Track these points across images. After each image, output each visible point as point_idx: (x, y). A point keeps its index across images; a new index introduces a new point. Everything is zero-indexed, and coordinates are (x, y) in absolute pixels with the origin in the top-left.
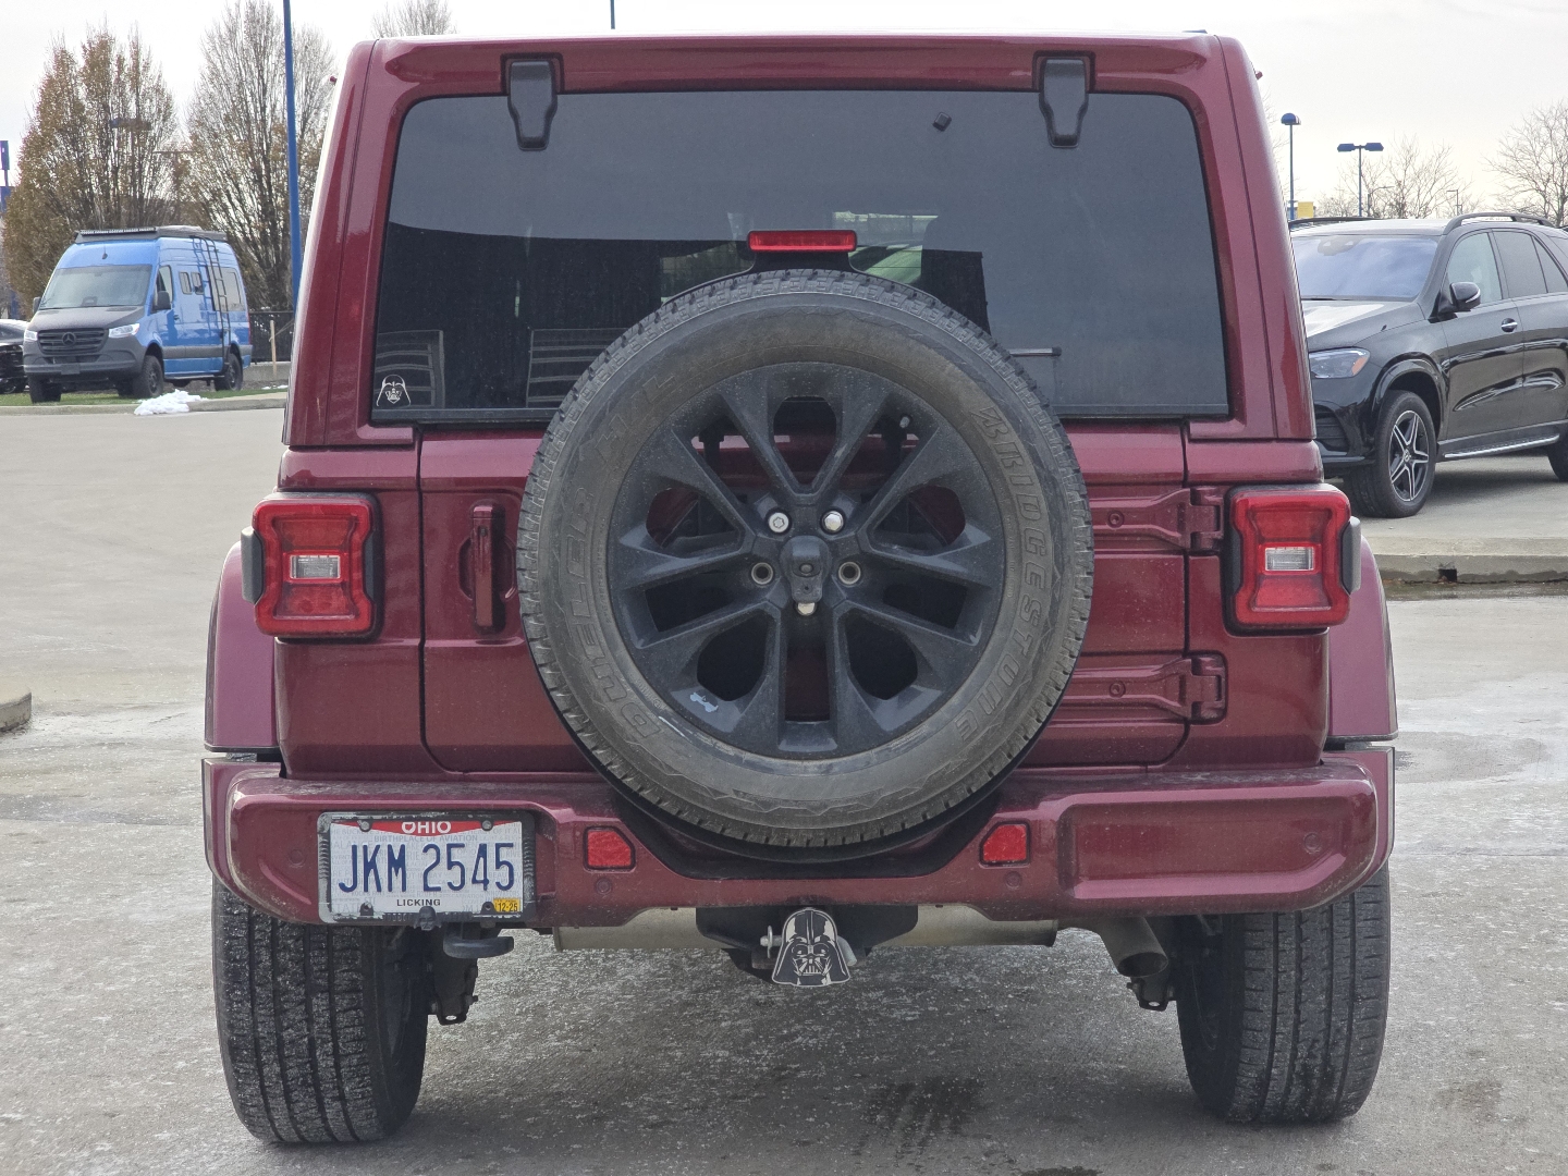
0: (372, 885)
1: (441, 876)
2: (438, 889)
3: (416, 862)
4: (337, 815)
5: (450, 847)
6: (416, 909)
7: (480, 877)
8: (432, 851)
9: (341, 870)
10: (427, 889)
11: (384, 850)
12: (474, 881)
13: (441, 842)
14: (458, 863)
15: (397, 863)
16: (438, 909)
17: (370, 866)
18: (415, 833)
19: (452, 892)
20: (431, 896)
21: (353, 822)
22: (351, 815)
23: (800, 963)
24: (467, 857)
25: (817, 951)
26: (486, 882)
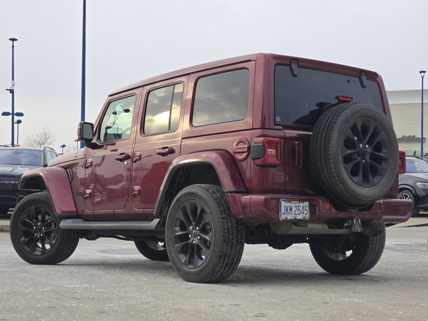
0: (287, 213)
1: (297, 212)
2: (297, 214)
3: (294, 209)
4: (283, 199)
5: (299, 206)
6: (293, 218)
7: (303, 212)
8: (296, 207)
9: (283, 210)
10: (295, 214)
11: (289, 206)
12: (302, 213)
13: (297, 205)
14: (300, 210)
15: (291, 209)
16: (297, 218)
17: (287, 210)
18: (293, 203)
19: (298, 215)
20: (295, 216)
21: (285, 201)
22: (284, 199)
23: (356, 227)
24: (301, 208)
25: (358, 225)
26: (303, 213)
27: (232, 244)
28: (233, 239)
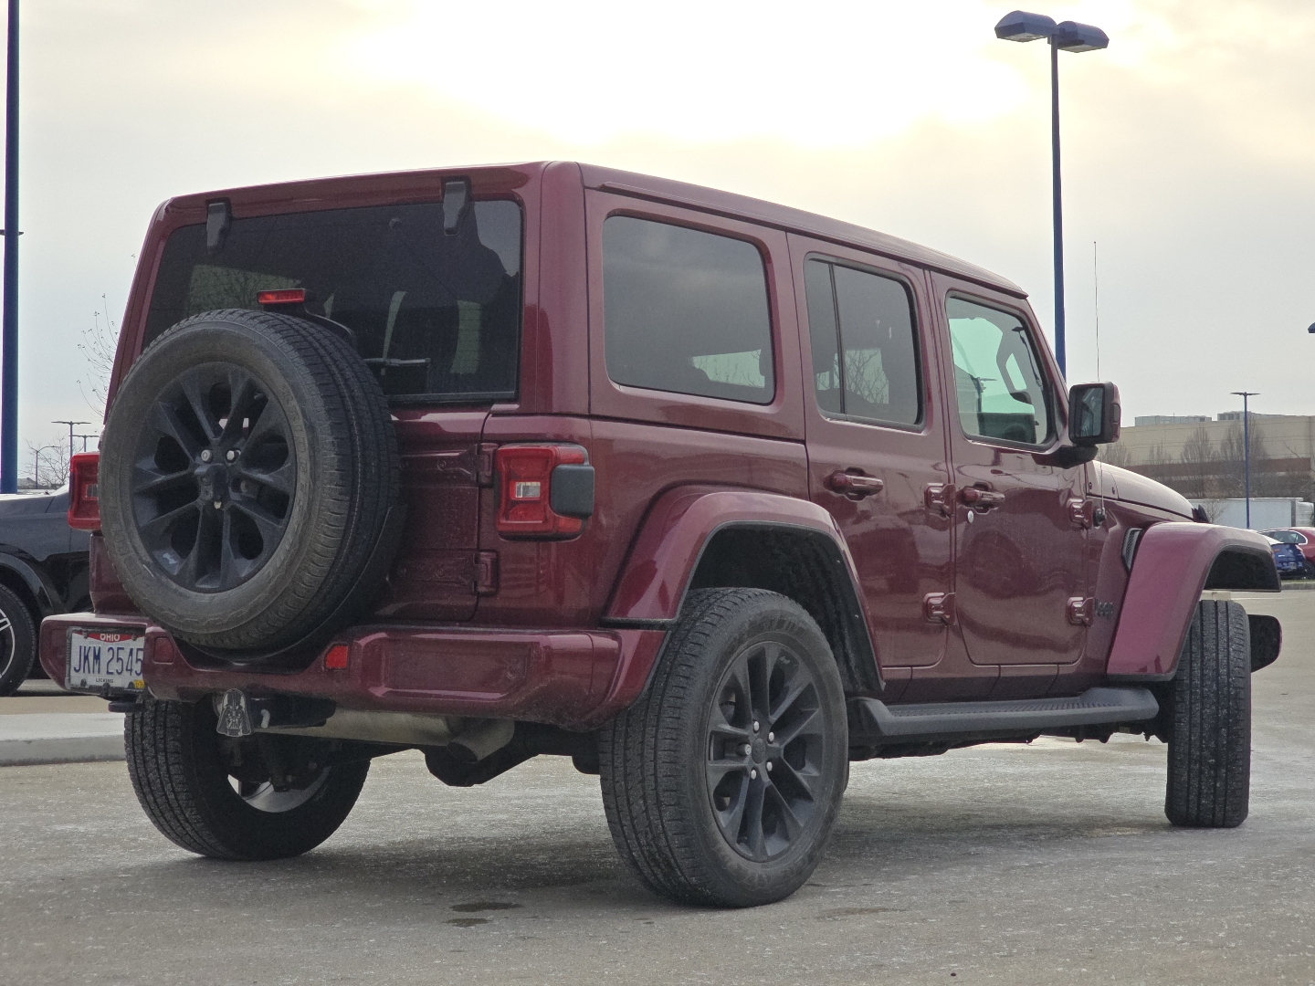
0: (86, 669)
1: (115, 666)
2: (112, 673)
3: (105, 657)
4: (74, 628)
5: (119, 649)
6: (101, 684)
7: (129, 668)
8: (111, 651)
9: (75, 660)
10: (108, 673)
11: (92, 649)
12: (127, 670)
13: (115, 646)
14: (121, 659)
15: (97, 657)
16: (112, 685)
17: (86, 658)
18: (105, 641)
19: (118, 676)
20: (110, 677)
21: (80, 632)
22: (79, 629)
23: (229, 721)
24: (124, 655)
25: (237, 715)
26: (131, 670)
27: (143, 750)
28: (143, 737)
